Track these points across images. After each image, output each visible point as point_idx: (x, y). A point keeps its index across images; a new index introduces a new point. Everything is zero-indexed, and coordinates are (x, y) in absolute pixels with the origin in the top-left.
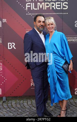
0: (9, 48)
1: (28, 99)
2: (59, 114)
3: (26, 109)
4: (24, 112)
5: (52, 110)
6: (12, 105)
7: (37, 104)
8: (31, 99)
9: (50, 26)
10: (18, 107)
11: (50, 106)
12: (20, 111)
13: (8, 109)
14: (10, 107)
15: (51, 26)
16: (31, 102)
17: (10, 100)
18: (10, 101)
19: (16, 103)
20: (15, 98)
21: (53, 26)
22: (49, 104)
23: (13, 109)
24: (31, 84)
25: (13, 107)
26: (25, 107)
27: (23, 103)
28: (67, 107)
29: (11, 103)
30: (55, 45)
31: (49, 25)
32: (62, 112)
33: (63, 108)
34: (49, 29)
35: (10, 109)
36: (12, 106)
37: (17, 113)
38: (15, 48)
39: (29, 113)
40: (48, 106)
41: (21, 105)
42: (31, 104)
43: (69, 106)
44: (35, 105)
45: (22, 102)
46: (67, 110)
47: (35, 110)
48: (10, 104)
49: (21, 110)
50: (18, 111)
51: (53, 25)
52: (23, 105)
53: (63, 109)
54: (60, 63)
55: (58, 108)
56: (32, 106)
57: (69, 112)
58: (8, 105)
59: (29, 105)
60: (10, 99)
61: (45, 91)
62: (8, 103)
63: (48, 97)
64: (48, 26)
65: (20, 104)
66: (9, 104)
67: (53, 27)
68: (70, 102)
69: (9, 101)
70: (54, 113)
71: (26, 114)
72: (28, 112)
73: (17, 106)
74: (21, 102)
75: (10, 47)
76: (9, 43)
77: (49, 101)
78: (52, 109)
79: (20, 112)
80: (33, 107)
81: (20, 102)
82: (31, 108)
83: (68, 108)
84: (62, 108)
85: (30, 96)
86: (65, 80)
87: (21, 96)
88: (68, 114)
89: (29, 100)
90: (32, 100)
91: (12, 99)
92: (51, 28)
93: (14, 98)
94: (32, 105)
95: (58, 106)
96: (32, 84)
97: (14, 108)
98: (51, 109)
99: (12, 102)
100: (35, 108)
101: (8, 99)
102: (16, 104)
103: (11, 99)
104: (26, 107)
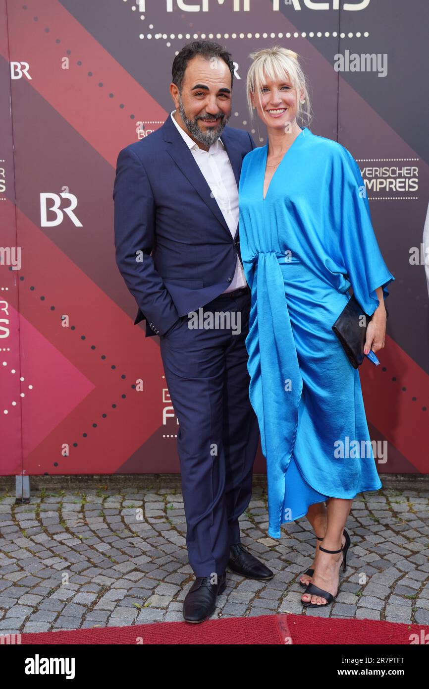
0: (45, 223)
1: (145, 491)
2: (304, 569)
3: (136, 541)
4: (124, 553)
5: (272, 548)
6: (61, 518)
7: (189, 516)
8: (163, 491)
9: (272, 98)
10: (93, 527)
11: (262, 526)
12: (103, 547)
13: (42, 538)
14: (51, 530)
15: (278, 96)
16: (162, 505)
17: (51, 493)
18: (52, 500)
19: (83, 507)
20: (80, 481)
21: (289, 96)
22: (257, 519)
23: (69, 536)
24: (165, 415)
25: (67, 530)
26: (130, 531)
27: (122, 507)
28: (350, 533)
29: (59, 510)
30: (293, 209)
31: (266, 89)
32: (325, 559)
33: (326, 541)
34: (264, 115)
35: (51, 535)
36: (62, 521)
37: (89, 560)
38: (78, 223)
39: (150, 559)
40: (249, 525)
41: (109, 519)
42: (161, 517)
43: (359, 531)
44: (181, 522)
45: (118, 506)
46: (350, 550)
47: (182, 547)
48: (50, 514)
49: (110, 544)
50: (91, 547)
51: (292, 91)
52: (123, 517)
53: (329, 545)
54: (315, 305)
55: (301, 536)
56: (168, 526)
57: (359, 557)
58: (42, 515)
59: (152, 521)
60: (54, 489)
61: (233, 449)
62: (43, 506)
63: (255, 481)
64: (263, 99)
65: (106, 512)
66: (45, 511)
67: (288, 104)
68: (367, 508)
69: (48, 496)
70: (281, 564)
71: (133, 567)
72: (144, 553)
73: (86, 524)
74: (113, 503)
75: (52, 216)
76: (44, 197)
77: (254, 504)
78: (272, 543)
79: (103, 554)
80: (174, 528)
81: (106, 505)
82: (163, 534)
83: (354, 539)
84: (322, 539)
85: (157, 476)
86: (343, 397)
87: (110, 475)
88: (356, 569)
89: (150, 497)
90: (169, 498)
91: (62, 488)
92: (276, 107)
93: (70, 485)
94: (167, 518)
95: (305, 531)
96: (168, 412)
97: (73, 534)
98: (268, 542)
99: (61, 503)
100: (180, 533)
101: (41, 486)
102: (81, 515)
103: (58, 486)
104: (134, 529)
